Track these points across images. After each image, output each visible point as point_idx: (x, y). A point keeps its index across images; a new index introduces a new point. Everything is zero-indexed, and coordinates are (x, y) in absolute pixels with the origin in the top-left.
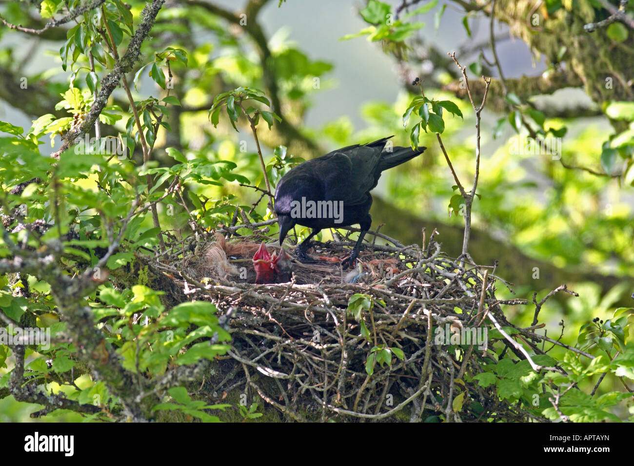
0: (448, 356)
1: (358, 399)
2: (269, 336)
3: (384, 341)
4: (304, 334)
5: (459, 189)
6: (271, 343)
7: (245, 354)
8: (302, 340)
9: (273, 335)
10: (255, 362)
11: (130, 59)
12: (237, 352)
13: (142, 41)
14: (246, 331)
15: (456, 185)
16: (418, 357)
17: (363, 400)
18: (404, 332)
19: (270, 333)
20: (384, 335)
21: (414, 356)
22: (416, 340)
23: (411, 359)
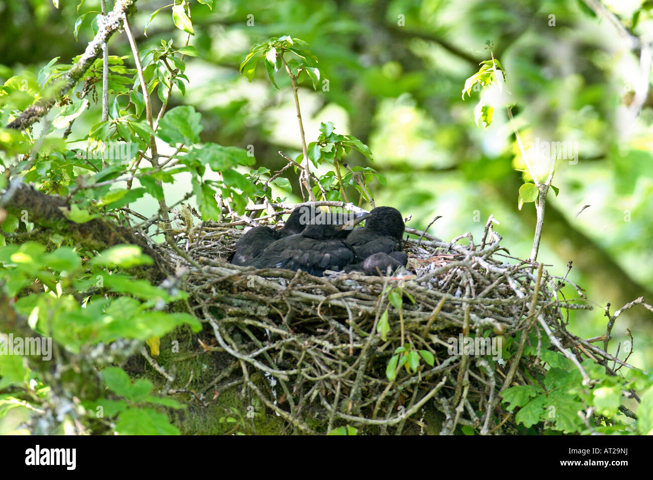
0: (489, 367)
1: (377, 408)
2: (274, 330)
3: (412, 343)
4: (318, 330)
6: (278, 337)
7: (244, 349)
8: (313, 338)
9: (279, 328)
10: (252, 358)
12: (234, 345)
14: (248, 322)
16: (451, 363)
17: (384, 410)
18: (436, 336)
19: (275, 326)
20: (412, 336)
21: (446, 362)
23: (442, 366)
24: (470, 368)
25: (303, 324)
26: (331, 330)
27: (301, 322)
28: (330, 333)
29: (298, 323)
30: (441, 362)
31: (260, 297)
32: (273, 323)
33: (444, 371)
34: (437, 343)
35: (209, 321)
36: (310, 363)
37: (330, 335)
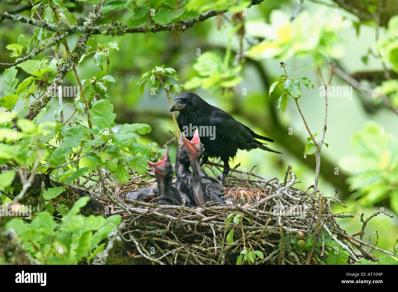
0: (296, 256)
2: (170, 242)
3: (251, 246)
4: (196, 240)
5: (312, 140)
6: (172, 247)
7: (153, 255)
8: (193, 245)
9: (173, 242)
10: (159, 260)
11: (78, 52)
12: (148, 253)
13: (87, 39)
14: (155, 239)
15: (310, 137)
16: (274, 255)
18: (264, 240)
19: (171, 240)
20: (251, 242)
21: (271, 255)
22: (273, 245)
23: (269, 257)
24: (285, 257)
25: (187, 238)
26: (204, 240)
27: (185, 237)
28: (203, 242)
29: (184, 237)
30: (268, 255)
31: (161, 224)
32: (170, 239)
33: (270, 260)
34: (265, 244)
35: (133, 240)
36: (193, 261)
37: (203, 243)
